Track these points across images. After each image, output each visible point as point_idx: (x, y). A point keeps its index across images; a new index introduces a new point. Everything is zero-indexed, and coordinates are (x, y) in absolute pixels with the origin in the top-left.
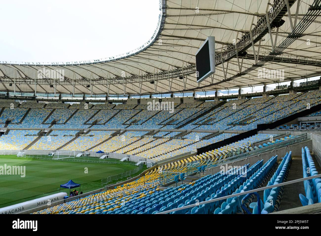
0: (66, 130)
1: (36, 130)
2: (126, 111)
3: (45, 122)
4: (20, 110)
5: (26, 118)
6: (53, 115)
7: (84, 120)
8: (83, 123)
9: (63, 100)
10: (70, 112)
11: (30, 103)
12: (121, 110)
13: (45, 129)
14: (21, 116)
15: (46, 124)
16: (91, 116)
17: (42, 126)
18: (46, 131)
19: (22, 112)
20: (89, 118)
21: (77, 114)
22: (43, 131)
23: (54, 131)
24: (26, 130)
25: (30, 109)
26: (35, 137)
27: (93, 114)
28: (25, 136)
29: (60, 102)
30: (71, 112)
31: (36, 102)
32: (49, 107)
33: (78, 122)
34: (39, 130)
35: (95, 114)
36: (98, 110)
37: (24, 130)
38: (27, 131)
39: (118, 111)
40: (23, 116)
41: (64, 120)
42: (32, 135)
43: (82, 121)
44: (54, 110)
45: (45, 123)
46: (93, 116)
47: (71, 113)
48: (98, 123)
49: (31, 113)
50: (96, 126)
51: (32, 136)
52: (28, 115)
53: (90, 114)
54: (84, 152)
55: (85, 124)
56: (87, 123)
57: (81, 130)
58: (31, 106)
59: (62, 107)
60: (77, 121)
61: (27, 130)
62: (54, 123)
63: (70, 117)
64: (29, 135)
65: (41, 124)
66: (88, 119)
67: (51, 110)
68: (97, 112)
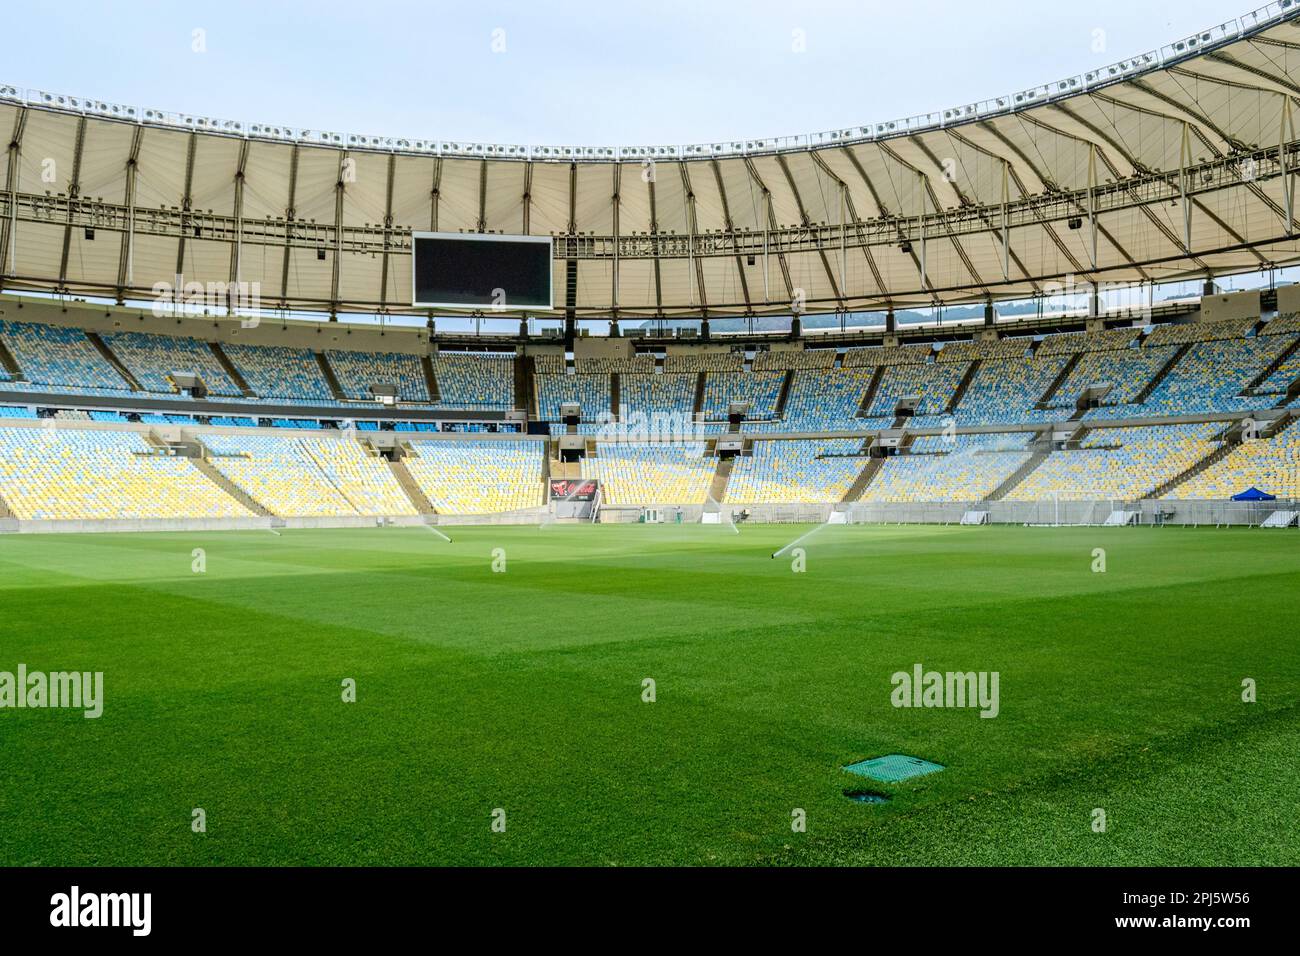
0: (970, 434)
1: (849, 438)
2: (1218, 348)
3: (870, 411)
4: (760, 377)
5: (789, 401)
6: (887, 388)
7: (1026, 395)
8: (1033, 406)
9: (904, 332)
10: (948, 372)
11: (782, 353)
12: (1187, 346)
13: (883, 435)
14: (771, 396)
15: (871, 417)
16: (1052, 381)
17: (863, 426)
18: (886, 442)
19: (767, 384)
20: (1047, 385)
21: (983, 377)
22: (874, 444)
23: (919, 438)
24: (810, 439)
25: (790, 374)
26: (863, 463)
27: (1054, 371)
28: (819, 457)
29: (891, 341)
30: (954, 372)
31: (800, 347)
32: (857, 362)
33: (1005, 403)
34: (858, 438)
35: (1065, 372)
36: (1069, 358)
37: (806, 439)
38: (816, 442)
39: (1173, 350)
40: (778, 394)
41: (938, 399)
42: (845, 454)
43: (1020, 398)
44: (881, 370)
45: (869, 414)
46: (1060, 380)
47: (956, 376)
48: (1104, 402)
49: (799, 387)
50: (1100, 411)
51: (845, 459)
52: (794, 391)
53: (1042, 373)
54: (1136, 503)
55: (1041, 406)
56: (1051, 403)
57: (1038, 428)
58: (791, 363)
59: (906, 357)
60: (997, 401)
61: (814, 439)
62: (903, 413)
63: (959, 389)
64: (832, 456)
65: (857, 419)
66: (1043, 391)
67: (869, 372)
68: (1072, 364)
